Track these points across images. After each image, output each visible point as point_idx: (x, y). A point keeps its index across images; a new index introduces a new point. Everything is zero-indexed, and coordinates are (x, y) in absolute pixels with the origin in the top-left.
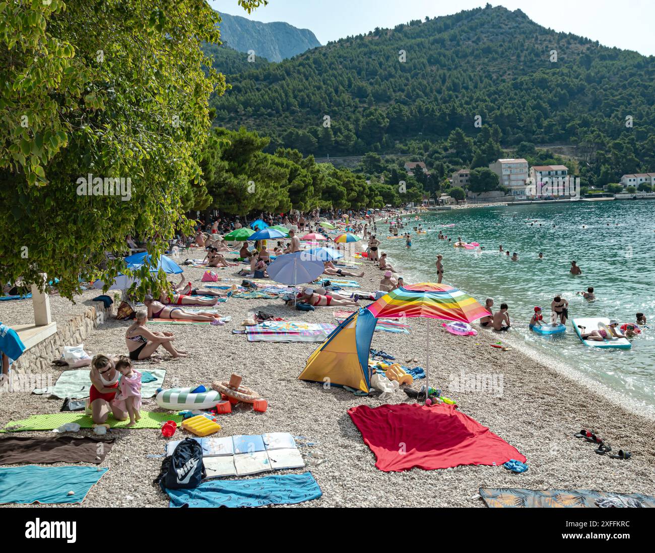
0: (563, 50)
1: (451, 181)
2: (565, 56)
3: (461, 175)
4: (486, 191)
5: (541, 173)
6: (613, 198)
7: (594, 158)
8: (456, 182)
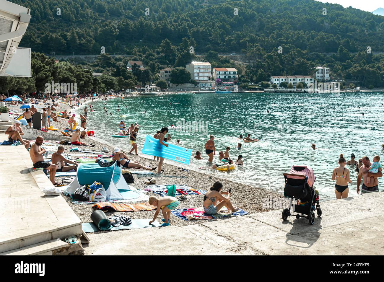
1: (159, 75)
3: (166, 72)
4: (182, 83)
5: (219, 72)
6: (263, 91)
7: (256, 64)
8: (162, 76)
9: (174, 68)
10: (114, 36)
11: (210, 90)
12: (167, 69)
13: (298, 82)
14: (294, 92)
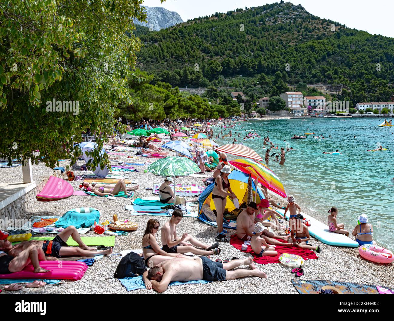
0: (325, 29)
1: (258, 104)
2: (326, 33)
3: (264, 101)
4: (278, 110)
5: (310, 101)
6: (351, 117)
7: (341, 93)
8: (261, 104)
9: (271, 97)
10: (219, 72)
11: (303, 116)
12: (264, 98)
13: (382, 108)
14: (382, 117)
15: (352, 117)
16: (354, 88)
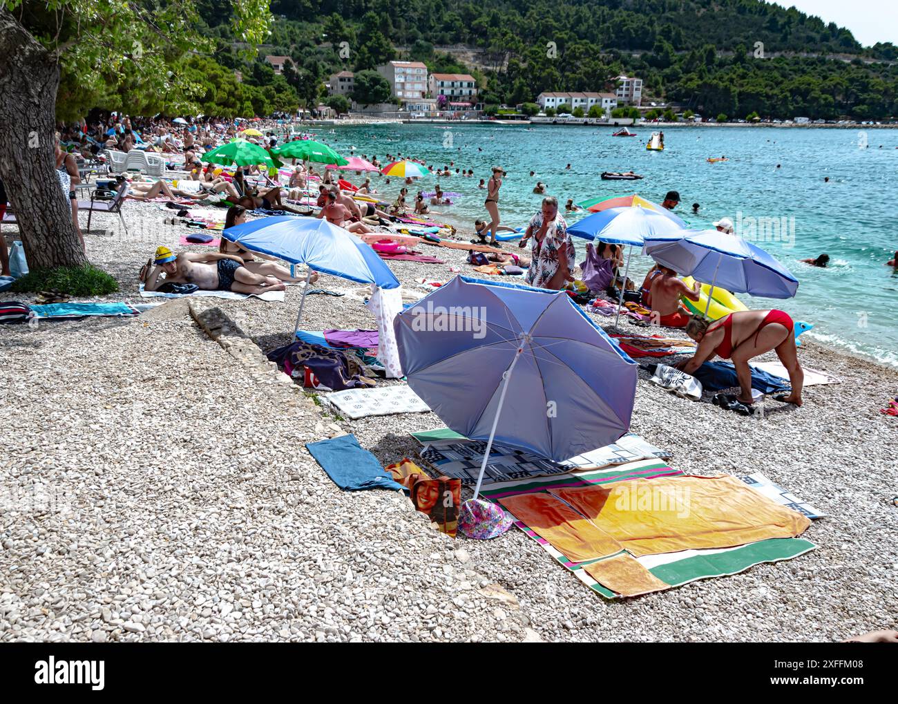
1: (328, 86)
3: (342, 80)
4: (375, 102)
5: (442, 83)
6: (529, 122)
7: (505, 69)
8: (335, 88)
9: (355, 71)
11: (429, 118)
12: (342, 74)
13: (590, 104)
14: (593, 125)
15: (532, 123)
16: (534, 59)
